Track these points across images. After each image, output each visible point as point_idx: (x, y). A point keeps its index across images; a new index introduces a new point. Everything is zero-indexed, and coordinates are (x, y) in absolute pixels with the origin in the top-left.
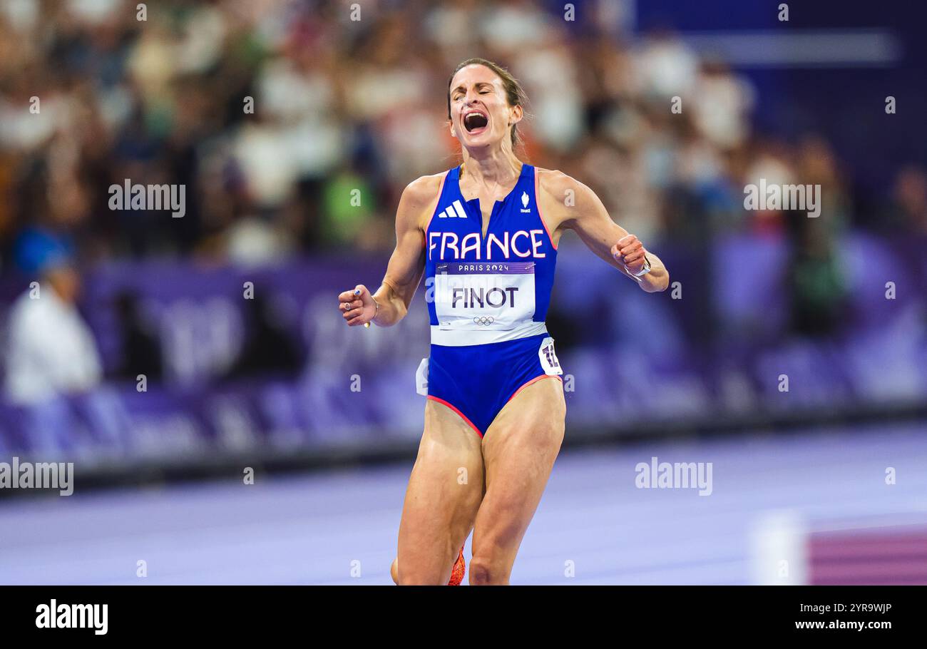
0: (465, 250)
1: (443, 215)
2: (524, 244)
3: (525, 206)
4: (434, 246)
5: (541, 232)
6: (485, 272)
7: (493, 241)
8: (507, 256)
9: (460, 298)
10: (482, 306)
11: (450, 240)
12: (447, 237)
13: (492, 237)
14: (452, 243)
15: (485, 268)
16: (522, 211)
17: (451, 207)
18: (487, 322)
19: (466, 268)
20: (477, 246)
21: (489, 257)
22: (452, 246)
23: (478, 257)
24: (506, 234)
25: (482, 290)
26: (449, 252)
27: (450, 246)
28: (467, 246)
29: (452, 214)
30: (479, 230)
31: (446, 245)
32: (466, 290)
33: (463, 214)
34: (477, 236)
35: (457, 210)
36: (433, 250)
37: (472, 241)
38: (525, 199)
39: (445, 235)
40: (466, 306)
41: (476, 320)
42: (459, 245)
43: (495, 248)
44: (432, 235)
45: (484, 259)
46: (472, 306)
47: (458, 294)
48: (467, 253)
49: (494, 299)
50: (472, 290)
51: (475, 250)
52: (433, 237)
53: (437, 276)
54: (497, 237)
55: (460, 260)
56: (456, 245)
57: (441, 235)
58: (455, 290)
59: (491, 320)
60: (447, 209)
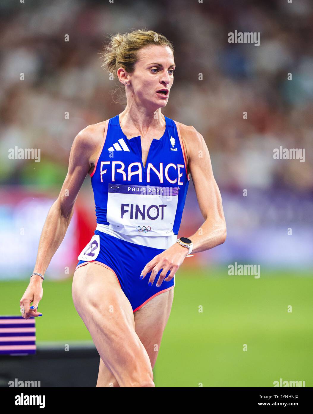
0: (130, 174)
1: (111, 149)
2: (173, 174)
3: (173, 147)
4: (105, 172)
5: (182, 166)
7: (151, 169)
8: (162, 181)
9: (127, 211)
10: (144, 218)
11: (118, 167)
12: (116, 165)
13: (150, 166)
14: (120, 169)
15: (146, 189)
16: (172, 149)
17: (117, 143)
18: (146, 230)
19: (134, 190)
20: (140, 172)
21: (148, 181)
22: (120, 171)
23: (141, 180)
24: (161, 165)
25: (144, 206)
26: (119, 176)
28: (132, 171)
29: (118, 149)
30: (140, 161)
31: (116, 171)
32: (132, 206)
33: (126, 149)
34: (139, 164)
35: (121, 146)
36: (103, 175)
37: (135, 168)
38: (173, 141)
39: (114, 163)
40: (131, 218)
41: (138, 228)
42: (126, 170)
43: (153, 175)
44: (103, 163)
45: (144, 183)
46: (136, 218)
47: (125, 208)
48: (133, 177)
49: (153, 212)
50: (137, 206)
51: (138, 175)
52: (104, 165)
53: (109, 194)
54: (154, 166)
55: (127, 182)
56: (124, 170)
57: (111, 163)
58: (123, 205)
59: (149, 229)
60: (114, 145)
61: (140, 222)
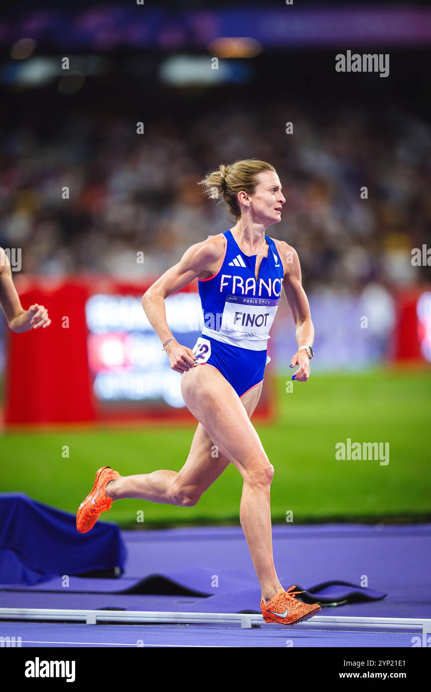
0: (248, 289)
1: (231, 264)
2: (278, 288)
3: (276, 263)
4: (226, 284)
6: (258, 305)
7: (262, 285)
8: (270, 295)
9: (240, 318)
10: (252, 326)
11: (238, 281)
12: (236, 279)
13: (262, 281)
14: (239, 283)
15: (258, 301)
16: (276, 266)
17: (236, 259)
18: (252, 335)
19: (248, 301)
20: (254, 287)
21: (260, 294)
22: (240, 285)
23: (254, 294)
24: (270, 280)
25: (254, 315)
26: (238, 289)
27: (239, 285)
28: (248, 287)
29: (237, 265)
31: (236, 285)
32: (244, 314)
33: (243, 265)
34: (253, 279)
36: (224, 286)
37: (251, 283)
38: (276, 258)
39: (235, 278)
40: (243, 324)
41: (246, 334)
42: (244, 285)
43: (264, 289)
44: (224, 276)
45: (257, 296)
46: (247, 325)
47: (239, 316)
48: (249, 291)
49: (259, 321)
50: (249, 315)
51: (253, 289)
52: (225, 278)
53: (226, 303)
54: (265, 282)
55: (244, 295)
56: (243, 285)
57: (232, 277)
58: (237, 313)
59: (254, 334)
60: (233, 260)
61: (250, 329)
